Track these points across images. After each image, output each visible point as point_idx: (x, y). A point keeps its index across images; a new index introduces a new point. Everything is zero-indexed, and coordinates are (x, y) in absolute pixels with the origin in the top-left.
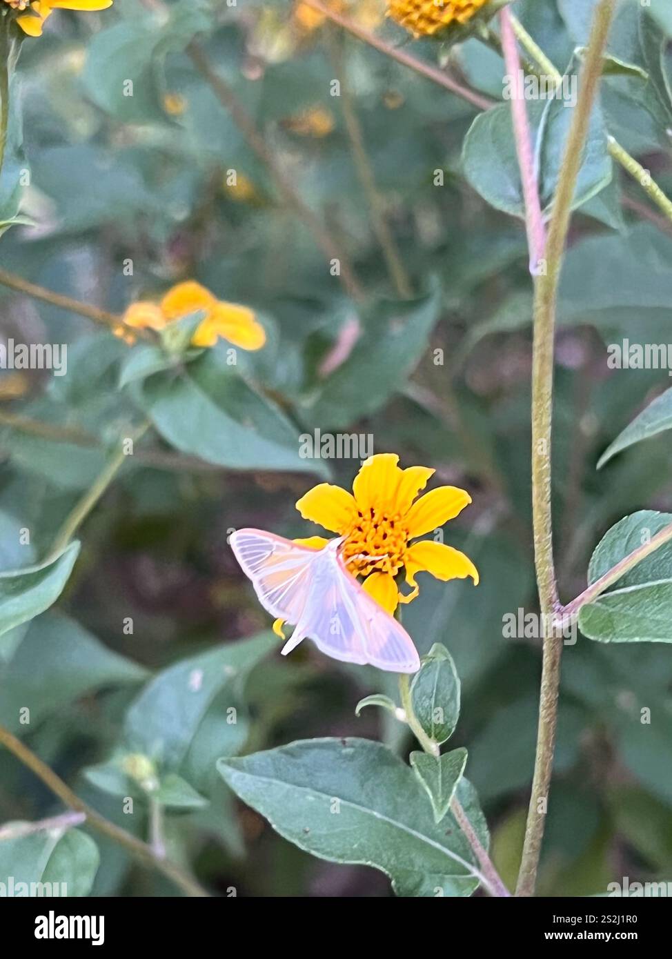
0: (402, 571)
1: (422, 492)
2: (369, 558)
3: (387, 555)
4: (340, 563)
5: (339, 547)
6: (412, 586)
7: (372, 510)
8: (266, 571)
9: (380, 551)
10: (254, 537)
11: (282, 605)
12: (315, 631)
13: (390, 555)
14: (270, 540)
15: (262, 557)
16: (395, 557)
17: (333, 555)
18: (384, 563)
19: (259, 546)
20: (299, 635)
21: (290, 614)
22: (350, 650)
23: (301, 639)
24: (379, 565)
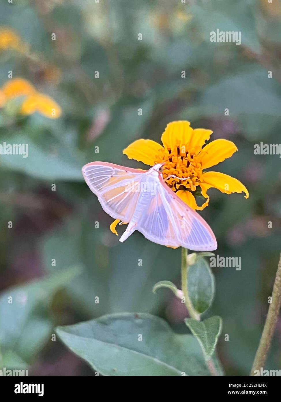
0: (198, 188)
1: (207, 142)
2: (178, 179)
3: (189, 178)
4: (161, 180)
5: (160, 169)
6: (206, 198)
7: (178, 149)
8: (107, 189)
9: (185, 174)
10: (99, 167)
11: (118, 210)
12: (142, 226)
13: (191, 177)
14: (111, 168)
15: (104, 180)
16: (195, 178)
17: (157, 174)
18: (188, 183)
19: (102, 173)
20: (131, 229)
21: (124, 216)
22: (168, 237)
23: (133, 231)
24: (184, 184)
